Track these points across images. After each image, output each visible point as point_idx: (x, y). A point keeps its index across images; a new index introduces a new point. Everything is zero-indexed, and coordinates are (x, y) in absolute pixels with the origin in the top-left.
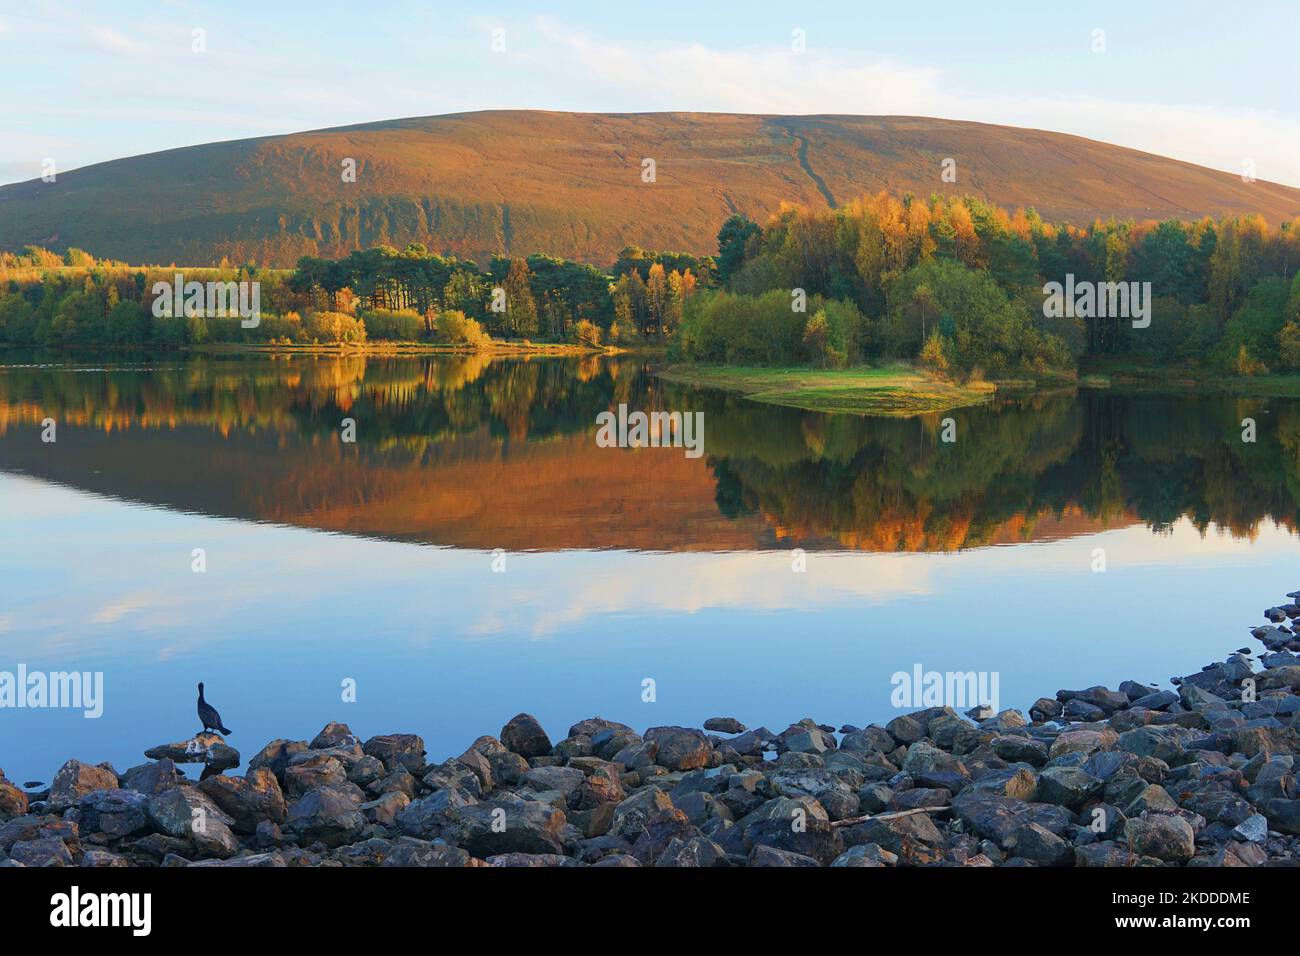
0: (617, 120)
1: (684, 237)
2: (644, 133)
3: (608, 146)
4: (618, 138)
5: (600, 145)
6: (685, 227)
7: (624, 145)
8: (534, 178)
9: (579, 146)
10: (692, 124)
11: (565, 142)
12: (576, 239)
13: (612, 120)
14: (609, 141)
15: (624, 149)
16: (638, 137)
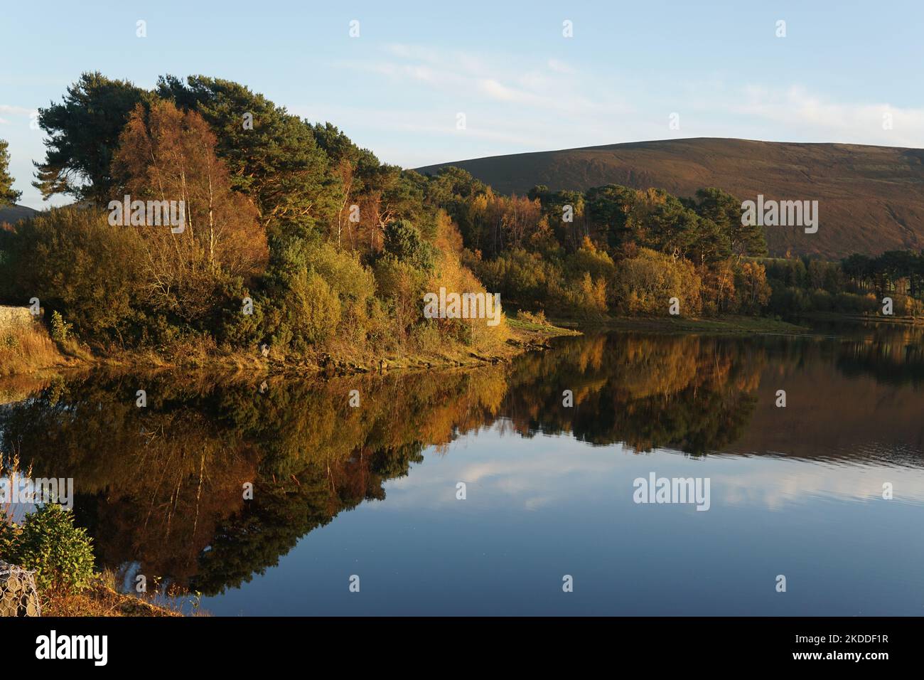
0: (797, 148)
1: (863, 235)
2: (819, 158)
3: (795, 167)
4: (800, 161)
5: (790, 165)
6: (862, 228)
7: (806, 166)
8: (750, 188)
9: (775, 166)
10: (850, 152)
11: (764, 163)
12: (786, 233)
13: (793, 148)
14: (796, 164)
15: (807, 169)
16: (815, 161)
